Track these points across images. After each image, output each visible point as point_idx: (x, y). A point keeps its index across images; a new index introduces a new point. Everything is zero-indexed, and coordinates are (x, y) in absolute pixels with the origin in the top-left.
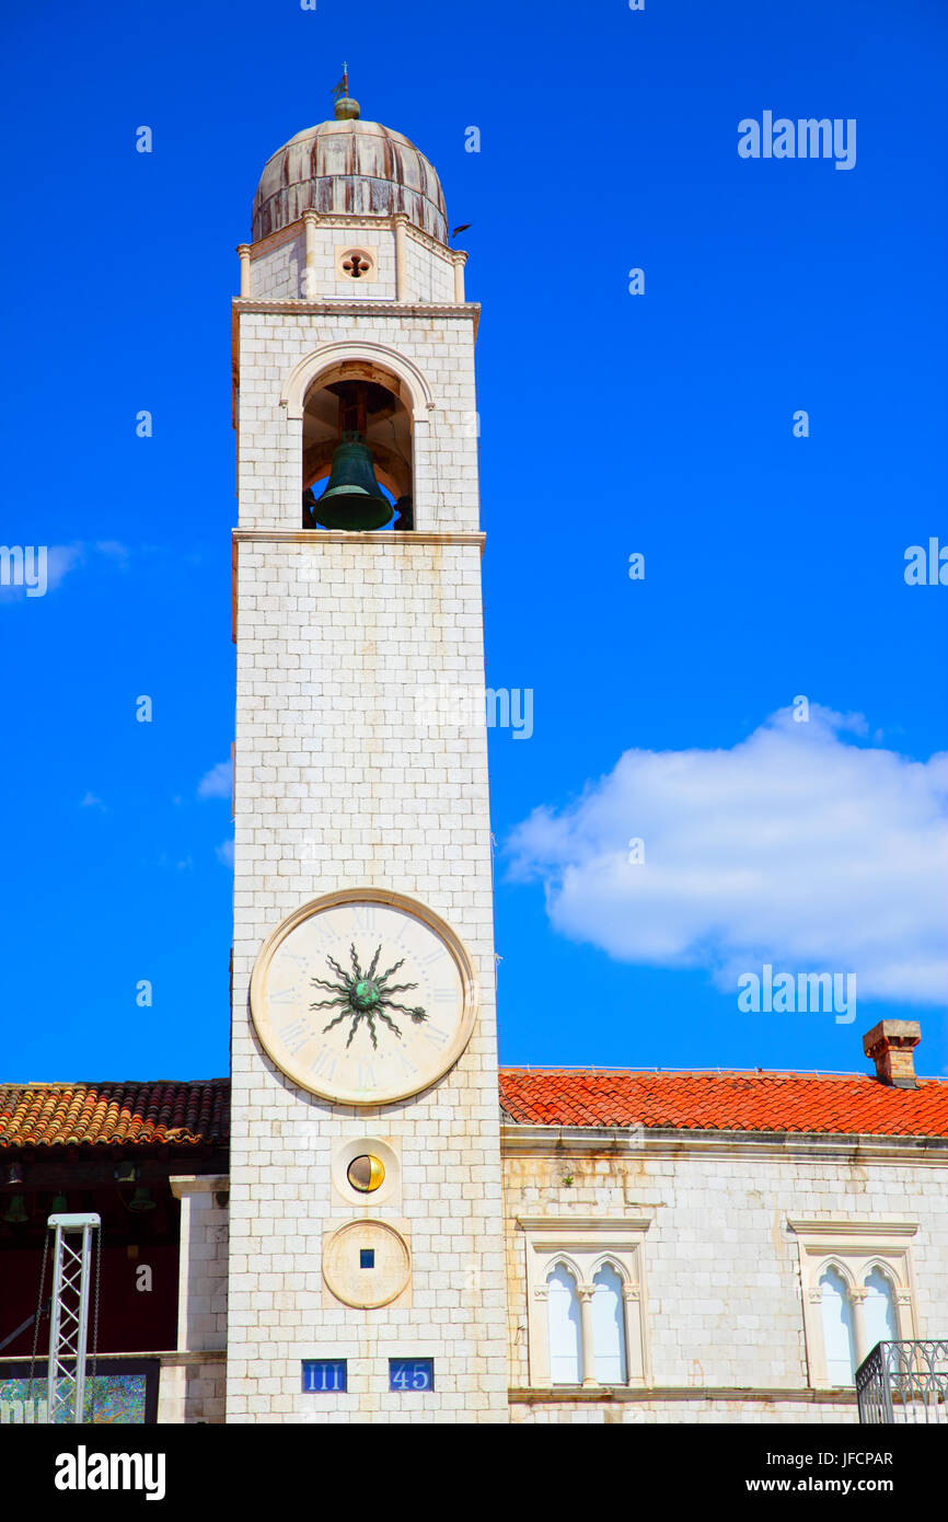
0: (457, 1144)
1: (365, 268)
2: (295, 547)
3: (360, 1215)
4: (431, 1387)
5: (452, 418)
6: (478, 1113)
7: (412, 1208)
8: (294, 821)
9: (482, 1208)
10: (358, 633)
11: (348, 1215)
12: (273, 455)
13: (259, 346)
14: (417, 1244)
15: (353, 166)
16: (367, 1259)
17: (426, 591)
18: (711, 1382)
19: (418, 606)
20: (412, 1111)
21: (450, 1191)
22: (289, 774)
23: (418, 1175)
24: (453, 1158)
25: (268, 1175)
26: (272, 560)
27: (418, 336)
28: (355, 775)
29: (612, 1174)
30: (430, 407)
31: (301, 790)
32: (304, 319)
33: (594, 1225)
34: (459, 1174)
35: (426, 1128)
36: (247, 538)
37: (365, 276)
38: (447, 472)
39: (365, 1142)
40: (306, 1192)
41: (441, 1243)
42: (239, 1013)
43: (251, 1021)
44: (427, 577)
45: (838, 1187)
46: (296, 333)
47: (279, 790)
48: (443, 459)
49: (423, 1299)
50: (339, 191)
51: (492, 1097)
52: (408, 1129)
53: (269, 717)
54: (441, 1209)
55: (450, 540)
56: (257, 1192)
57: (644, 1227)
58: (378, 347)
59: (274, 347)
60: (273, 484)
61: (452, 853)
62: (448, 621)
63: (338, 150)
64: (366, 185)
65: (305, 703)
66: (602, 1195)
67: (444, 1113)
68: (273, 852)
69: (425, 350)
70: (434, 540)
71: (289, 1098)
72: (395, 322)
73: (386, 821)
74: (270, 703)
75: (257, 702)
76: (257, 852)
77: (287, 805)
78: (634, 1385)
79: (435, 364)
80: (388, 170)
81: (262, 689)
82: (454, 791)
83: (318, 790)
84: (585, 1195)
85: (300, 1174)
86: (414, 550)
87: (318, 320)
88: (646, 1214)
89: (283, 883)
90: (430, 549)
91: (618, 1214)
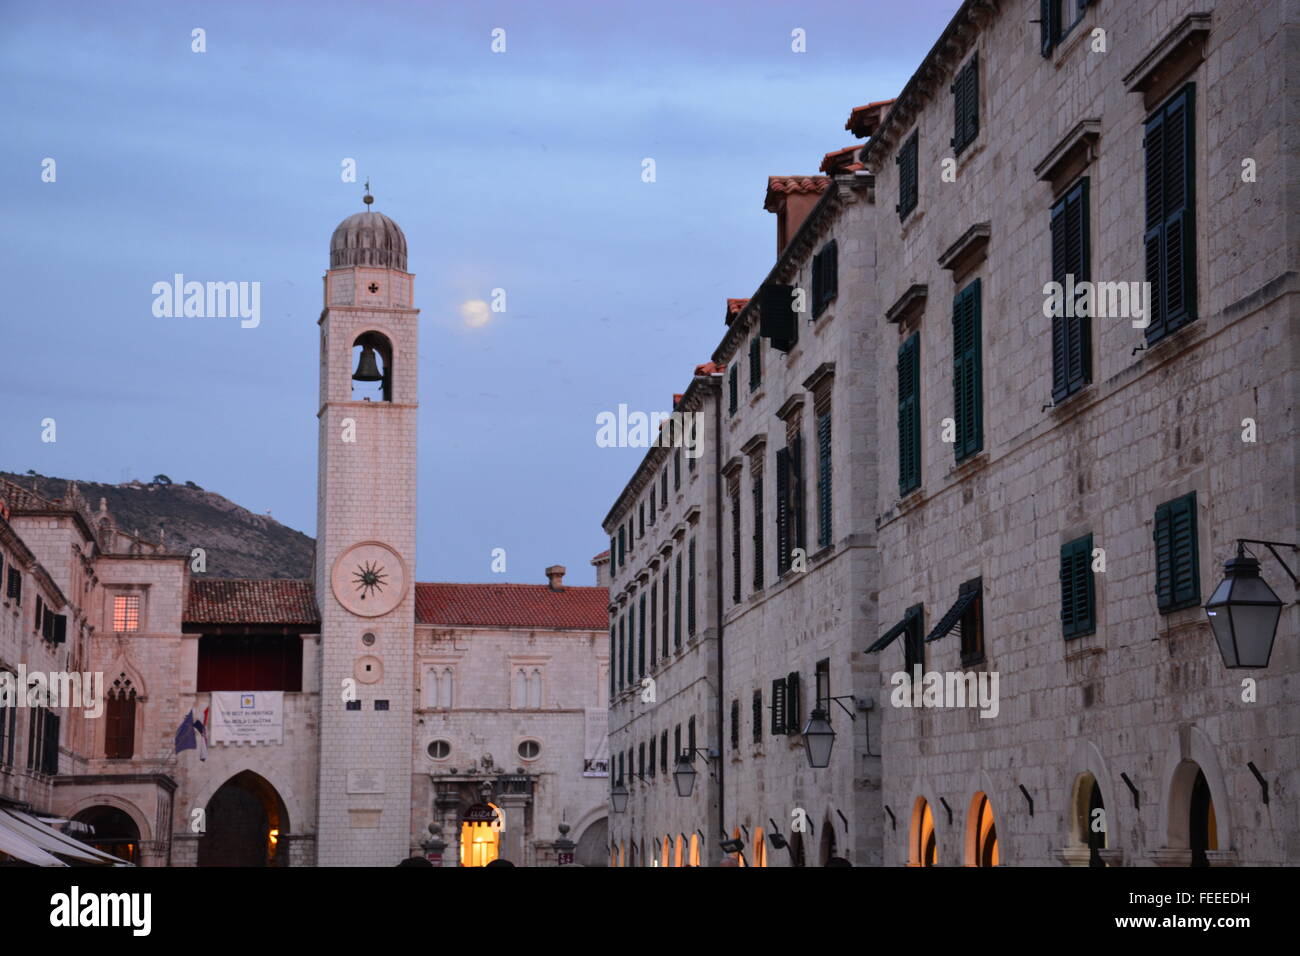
0: (399, 630)
1: (377, 288)
2: (348, 408)
3: (366, 653)
4: (387, 709)
5: (408, 356)
6: (408, 620)
7: (385, 652)
8: (348, 515)
9: (407, 652)
10: (371, 443)
11: (362, 653)
12: (341, 370)
13: (336, 325)
14: (386, 664)
15: (373, 244)
16: (369, 668)
17: (395, 427)
18: (478, 707)
19: (393, 433)
20: (385, 619)
21: (397, 646)
22: (346, 497)
23: (386, 641)
24: (398, 635)
25: (336, 640)
26: (341, 413)
27: (396, 321)
28: (369, 498)
29: (451, 640)
30: (401, 352)
31: (350, 503)
32: (354, 313)
33: (444, 657)
34: (400, 641)
35: (390, 625)
36: (331, 404)
37: (377, 293)
38: (407, 378)
39: (369, 629)
40: (349, 646)
41: (393, 663)
42: (327, 584)
43: (331, 587)
44: (397, 421)
45: (525, 643)
46: (351, 319)
47: (342, 503)
48: (404, 373)
49: (387, 682)
50: (367, 255)
51: (412, 615)
52: (383, 625)
53: (338, 475)
54: (393, 652)
55: (406, 406)
56: (333, 645)
57: (460, 657)
58: (381, 326)
59: (342, 325)
60: (341, 382)
61: (402, 527)
62: (404, 439)
63: (367, 236)
64: (378, 254)
65: (352, 470)
66: (447, 647)
67: (396, 620)
68: (340, 526)
69: (399, 327)
70: (400, 406)
71: (343, 614)
72: (388, 315)
73: (379, 515)
74: (340, 470)
75: (333, 469)
76: (334, 526)
77: (345, 509)
78: (454, 708)
79: (402, 333)
80: (386, 245)
81: (336, 464)
82: (404, 504)
83: (356, 503)
84: (441, 646)
85: (346, 640)
86: (392, 410)
87: (359, 314)
88: (460, 653)
89: (342, 538)
90: (398, 410)
91: (452, 653)
